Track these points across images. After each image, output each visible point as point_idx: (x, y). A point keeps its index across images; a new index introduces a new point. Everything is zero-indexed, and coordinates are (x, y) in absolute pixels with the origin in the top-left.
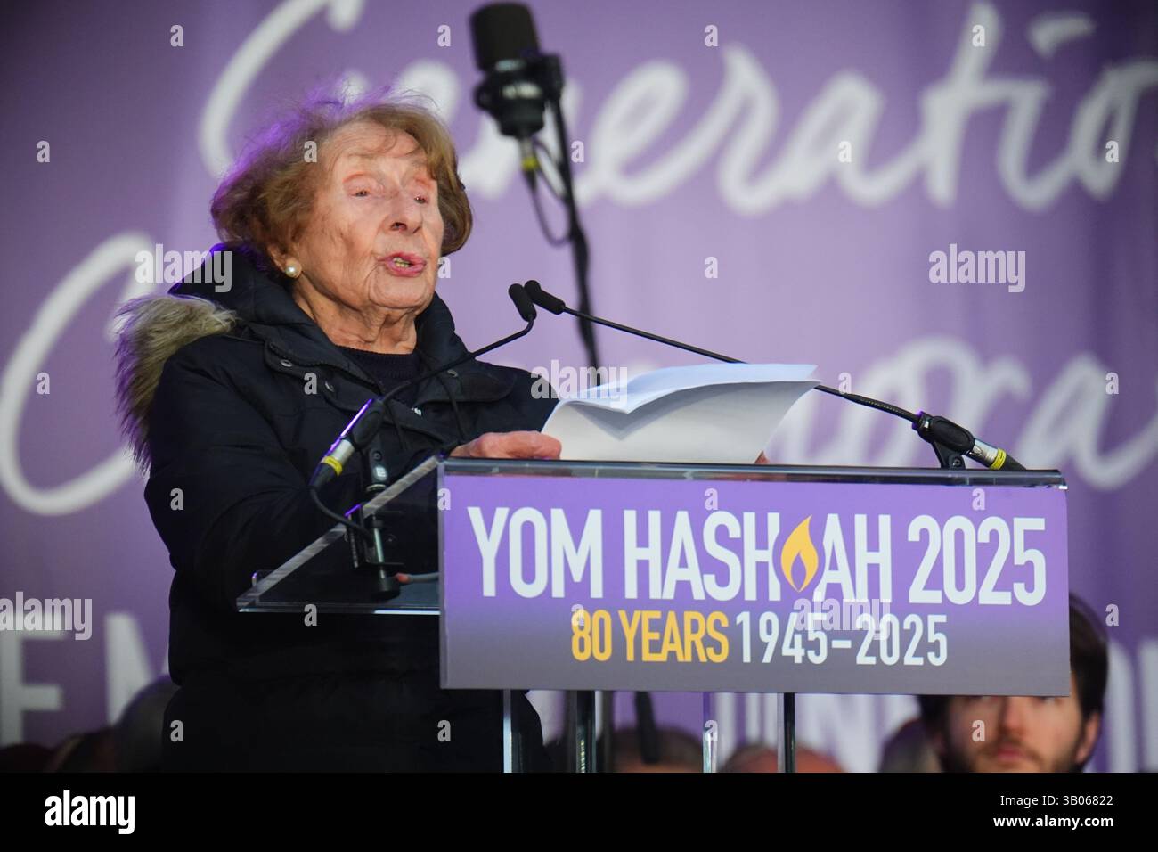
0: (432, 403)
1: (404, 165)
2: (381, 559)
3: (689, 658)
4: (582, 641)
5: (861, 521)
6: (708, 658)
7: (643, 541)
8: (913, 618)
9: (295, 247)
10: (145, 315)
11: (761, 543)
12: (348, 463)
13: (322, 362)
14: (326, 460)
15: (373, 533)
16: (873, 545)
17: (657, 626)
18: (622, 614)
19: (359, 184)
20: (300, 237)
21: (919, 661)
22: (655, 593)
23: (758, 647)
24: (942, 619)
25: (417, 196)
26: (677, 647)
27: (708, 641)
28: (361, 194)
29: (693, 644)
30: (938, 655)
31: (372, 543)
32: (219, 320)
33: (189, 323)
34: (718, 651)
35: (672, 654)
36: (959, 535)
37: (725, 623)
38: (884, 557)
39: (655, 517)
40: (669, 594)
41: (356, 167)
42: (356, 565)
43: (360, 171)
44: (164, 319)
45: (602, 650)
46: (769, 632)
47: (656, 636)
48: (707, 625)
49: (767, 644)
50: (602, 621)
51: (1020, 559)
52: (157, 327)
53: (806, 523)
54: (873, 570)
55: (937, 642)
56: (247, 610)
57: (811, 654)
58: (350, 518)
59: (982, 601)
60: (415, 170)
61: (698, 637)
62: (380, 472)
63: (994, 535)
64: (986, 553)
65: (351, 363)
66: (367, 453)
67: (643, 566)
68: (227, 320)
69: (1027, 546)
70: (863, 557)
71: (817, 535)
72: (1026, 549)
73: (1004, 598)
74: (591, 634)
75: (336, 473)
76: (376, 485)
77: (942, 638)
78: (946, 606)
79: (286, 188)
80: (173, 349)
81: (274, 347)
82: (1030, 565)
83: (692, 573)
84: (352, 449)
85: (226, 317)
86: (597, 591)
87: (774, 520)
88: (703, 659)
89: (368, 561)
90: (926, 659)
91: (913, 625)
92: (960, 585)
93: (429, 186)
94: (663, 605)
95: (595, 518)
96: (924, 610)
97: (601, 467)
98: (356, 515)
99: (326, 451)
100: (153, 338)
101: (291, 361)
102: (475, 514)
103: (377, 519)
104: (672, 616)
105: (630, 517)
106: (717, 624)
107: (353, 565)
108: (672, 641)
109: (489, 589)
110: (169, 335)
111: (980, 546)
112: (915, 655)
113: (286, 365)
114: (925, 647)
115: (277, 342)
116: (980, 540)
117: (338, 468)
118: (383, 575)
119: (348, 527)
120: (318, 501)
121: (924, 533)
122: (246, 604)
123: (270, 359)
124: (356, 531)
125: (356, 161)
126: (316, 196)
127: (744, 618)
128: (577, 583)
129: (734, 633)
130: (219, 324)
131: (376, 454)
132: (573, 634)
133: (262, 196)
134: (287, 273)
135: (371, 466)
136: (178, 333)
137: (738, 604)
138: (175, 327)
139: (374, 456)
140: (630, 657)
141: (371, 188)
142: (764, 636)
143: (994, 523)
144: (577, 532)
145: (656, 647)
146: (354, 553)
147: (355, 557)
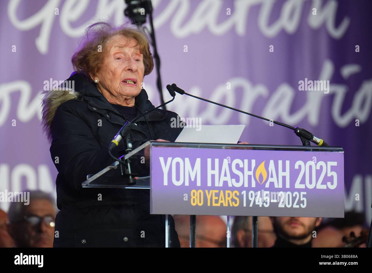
0: (140, 122)
1: (132, 50)
2: (130, 172)
3: (227, 205)
4: (194, 199)
5: (280, 162)
6: (232, 205)
7: (213, 168)
8: (296, 193)
9: (97, 74)
10: (50, 93)
11: (250, 169)
12: (120, 142)
13: (106, 109)
14: (113, 141)
15: (128, 164)
16: (284, 170)
17: (217, 195)
18: (207, 191)
19: (118, 56)
20: (99, 71)
21: (298, 206)
22: (217, 185)
23: (248, 202)
24: (305, 193)
25: (136, 59)
26: (223, 202)
27: (233, 200)
28: (119, 59)
29: (228, 200)
30: (303, 205)
31: (127, 168)
32: (74, 95)
33: (64, 96)
34: (236, 203)
35: (222, 204)
36: (311, 167)
37: (238, 194)
38: (287, 174)
39: (217, 161)
40: (221, 185)
41: (117, 50)
42: (122, 174)
43: (118, 51)
44: (56, 94)
45: (200, 202)
46: (252, 197)
47: (217, 198)
48: (232, 195)
49: (251, 201)
50: (200, 193)
51: (329, 175)
52: (55, 97)
53: (263, 163)
54: (284, 178)
55: (303, 201)
56: (85, 187)
57: (265, 204)
58: (120, 159)
59: (317, 188)
60: (136, 51)
61: (230, 199)
62: (130, 145)
63: (321, 167)
64: (319, 173)
65: (115, 109)
66: (126, 139)
67: (213, 176)
68: (76, 95)
69: (332, 171)
70: (281, 174)
71: (267, 167)
72: (331, 171)
73: (324, 187)
74: (197, 197)
75: (116, 145)
76: (129, 149)
77: (305, 199)
78: (306, 189)
79: (95, 56)
80: (59, 104)
81: (91, 103)
82: (332, 176)
83: (228, 178)
84: (121, 138)
85: (76, 94)
86: (199, 184)
87: (253, 162)
88: (231, 205)
89: (126, 173)
90: (300, 206)
91: (296, 195)
92: (311, 183)
93: (140, 56)
94: (219, 188)
95: (198, 161)
96: (299, 190)
97: (200, 145)
98: (123, 159)
99: (113, 138)
100: (53, 101)
101: (96, 108)
102: (161, 159)
103: (129, 160)
104: (222, 192)
105: (209, 161)
106: (236, 195)
107: (121, 174)
108: (222, 200)
109: (166, 183)
110: (58, 100)
111: (317, 170)
112: (297, 204)
113: (94, 109)
114: (300, 202)
115: (92, 102)
116: (317, 169)
117: (117, 144)
118: (131, 177)
119: (120, 162)
120: (111, 154)
121: (300, 166)
122: (85, 185)
123: (90, 107)
124: (122, 164)
125: (117, 48)
126: (105, 59)
127: (244, 193)
128: (193, 181)
129: (241, 197)
130: (74, 96)
131: (129, 140)
132: (191, 197)
133: (87, 58)
134: (95, 82)
135: (127, 143)
136: (61, 99)
137: (242, 188)
138: (60, 97)
139: (128, 140)
140: (209, 205)
141: (122, 57)
142: (250, 198)
143: (321, 163)
144: (193, 165)
145: (217, 201)
146: (122, 170)
147: (122, 172)
